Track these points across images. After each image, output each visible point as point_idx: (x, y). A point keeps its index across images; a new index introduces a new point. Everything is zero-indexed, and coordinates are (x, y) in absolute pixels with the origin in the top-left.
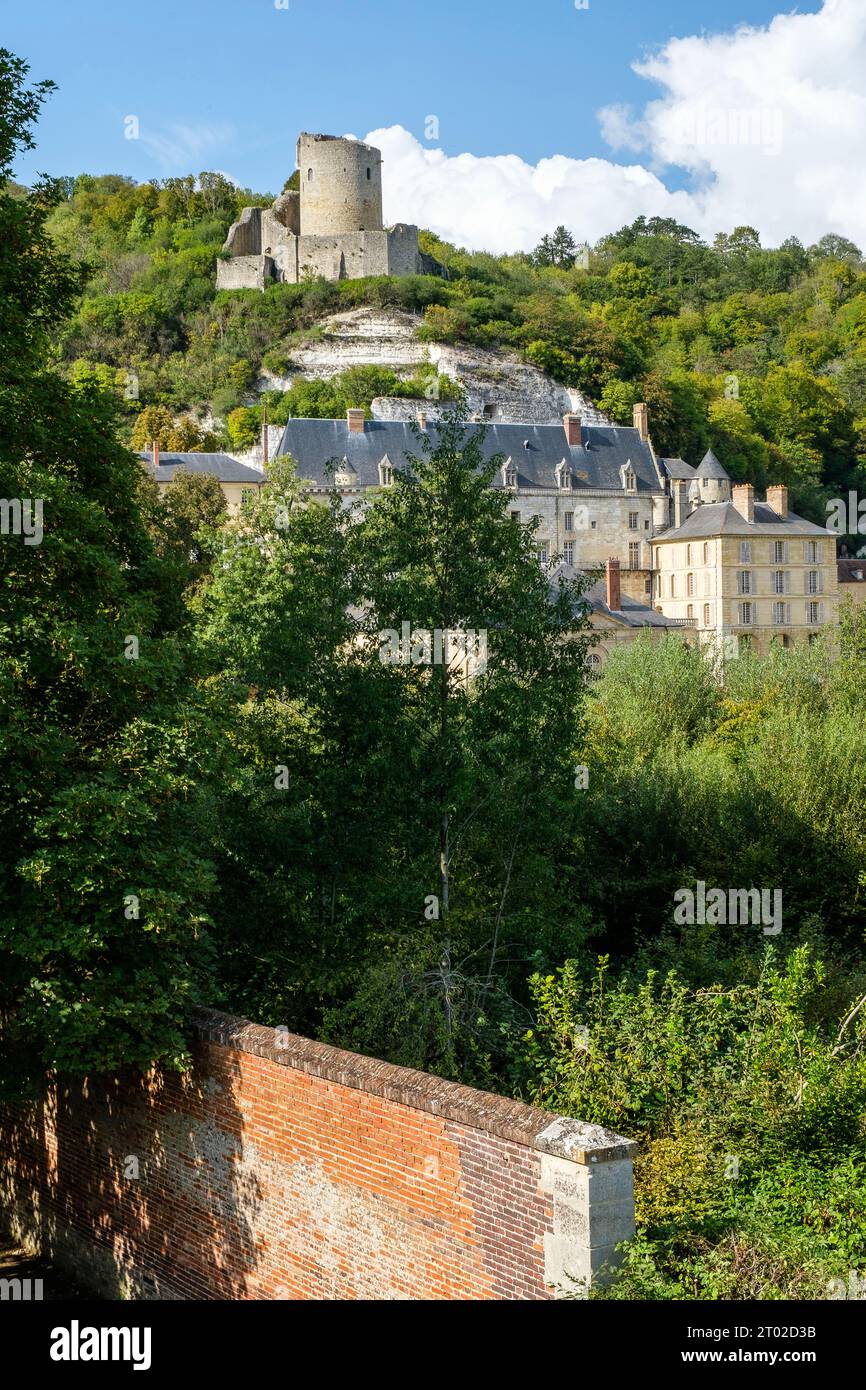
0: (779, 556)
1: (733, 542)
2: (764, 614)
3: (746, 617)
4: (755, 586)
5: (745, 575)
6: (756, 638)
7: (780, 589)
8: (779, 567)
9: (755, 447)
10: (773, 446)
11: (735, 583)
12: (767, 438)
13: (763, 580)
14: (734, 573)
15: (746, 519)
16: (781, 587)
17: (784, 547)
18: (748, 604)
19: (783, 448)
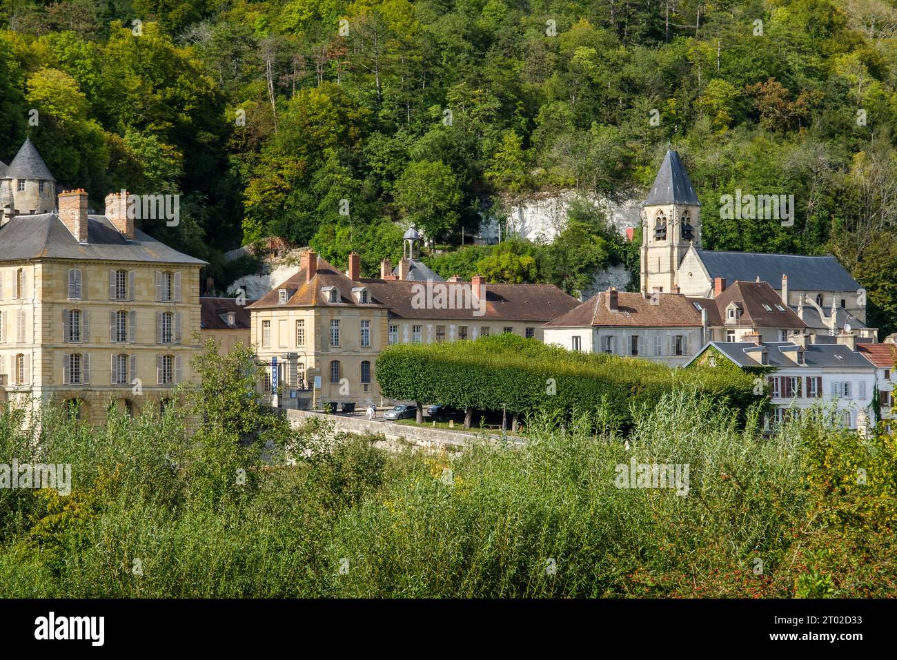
0: (121, 290)
1: (58, 270)
2: (100, 370)
3: (74, 374)
4: (87, 331)
5: (73, 316)
6: (88, 404)
7: (121, 336)
8: (121, 305)
9: (91, 138)
10: (116, 137)
11: (60, 327)
12: (107, 127)
13: (99, 323)
14: (58, 312)
15: (77, 236)
16: (124, 334)
17: (129, 276)
18: (78, 356)
19: (130, 141)
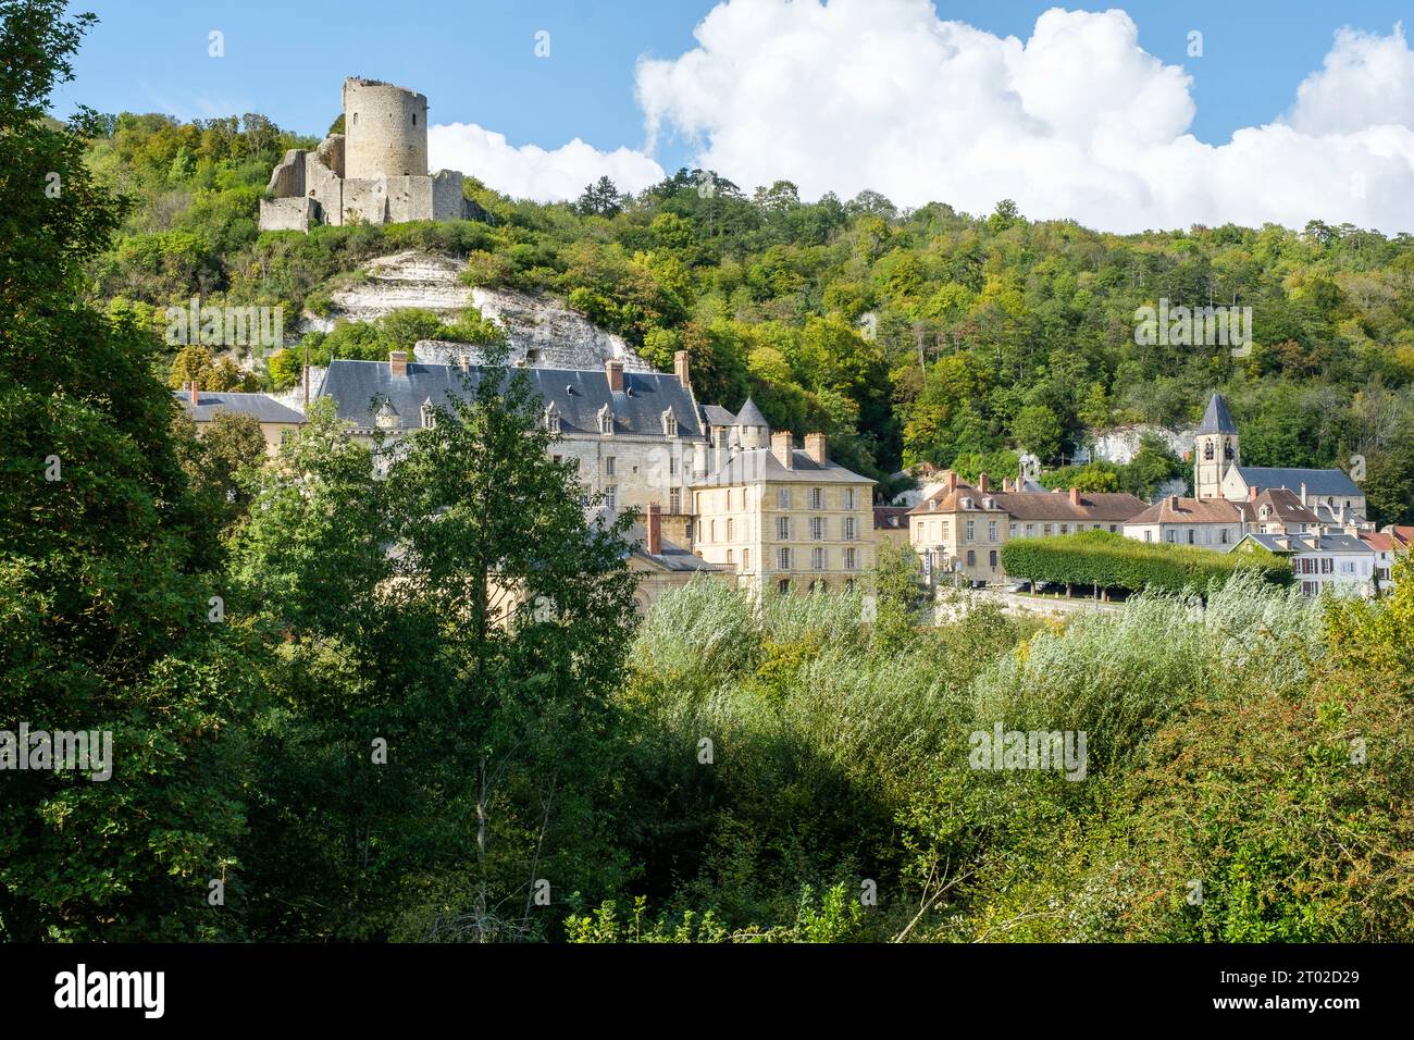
0: (817, 503)
1: (774, 489)
2: (802, 560)
3: (785, 562)
4: (793, 533)
5: (783, 523)
6: (795, 583)
7: (817, 535)
8: (817, 513)
9: (794, 395)
10: (811, 394)
11: (774, 529)
12: (805, 387)
13: (801, 526)
14: (773, 518)
15: (785, 465)
16: (819, 533)
17: (822, 493)
18: (787, 549)
19: (821, 396)
